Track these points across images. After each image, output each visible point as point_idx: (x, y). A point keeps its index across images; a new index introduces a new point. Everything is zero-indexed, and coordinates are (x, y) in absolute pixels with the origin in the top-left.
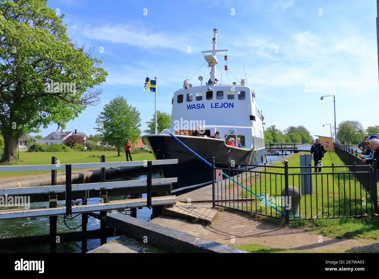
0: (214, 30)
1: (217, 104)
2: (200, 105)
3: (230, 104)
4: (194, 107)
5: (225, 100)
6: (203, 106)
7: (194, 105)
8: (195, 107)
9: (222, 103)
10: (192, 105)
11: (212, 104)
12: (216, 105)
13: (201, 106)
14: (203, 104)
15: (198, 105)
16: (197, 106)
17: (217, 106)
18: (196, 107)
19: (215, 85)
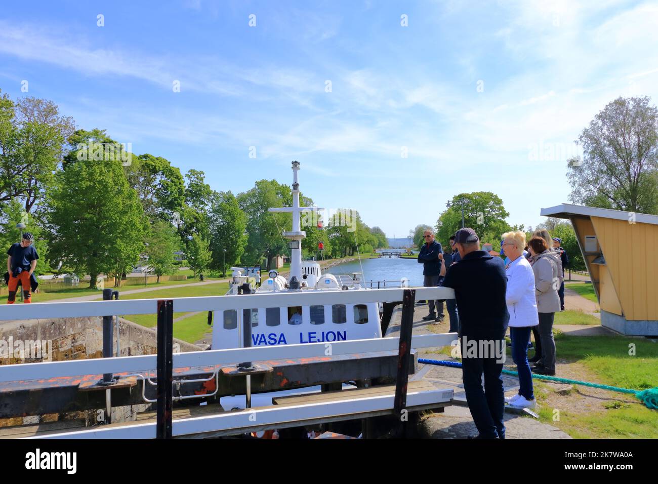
0: (293, 163)
1: (312, 335)
2: (275, 335)
3: (339, 333)
4: (263, 340)
5: (329, 324)
6: (282, 339)
7: (263, 335)
8: (265, 341)
9: (323, 333)
10: (258, 335)
11: (301, 334)
12: (310, 337)
13: (277, 338)
14: (282, 335)
15: (272, 336)
16: (270, 337)
17: (312, 340)
18: (268, 340)
19: (304, 291)
